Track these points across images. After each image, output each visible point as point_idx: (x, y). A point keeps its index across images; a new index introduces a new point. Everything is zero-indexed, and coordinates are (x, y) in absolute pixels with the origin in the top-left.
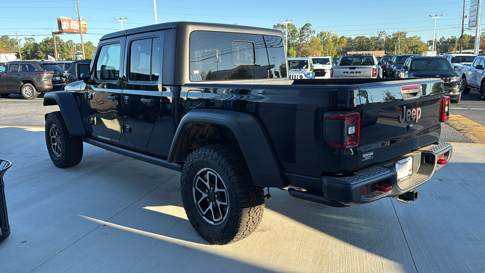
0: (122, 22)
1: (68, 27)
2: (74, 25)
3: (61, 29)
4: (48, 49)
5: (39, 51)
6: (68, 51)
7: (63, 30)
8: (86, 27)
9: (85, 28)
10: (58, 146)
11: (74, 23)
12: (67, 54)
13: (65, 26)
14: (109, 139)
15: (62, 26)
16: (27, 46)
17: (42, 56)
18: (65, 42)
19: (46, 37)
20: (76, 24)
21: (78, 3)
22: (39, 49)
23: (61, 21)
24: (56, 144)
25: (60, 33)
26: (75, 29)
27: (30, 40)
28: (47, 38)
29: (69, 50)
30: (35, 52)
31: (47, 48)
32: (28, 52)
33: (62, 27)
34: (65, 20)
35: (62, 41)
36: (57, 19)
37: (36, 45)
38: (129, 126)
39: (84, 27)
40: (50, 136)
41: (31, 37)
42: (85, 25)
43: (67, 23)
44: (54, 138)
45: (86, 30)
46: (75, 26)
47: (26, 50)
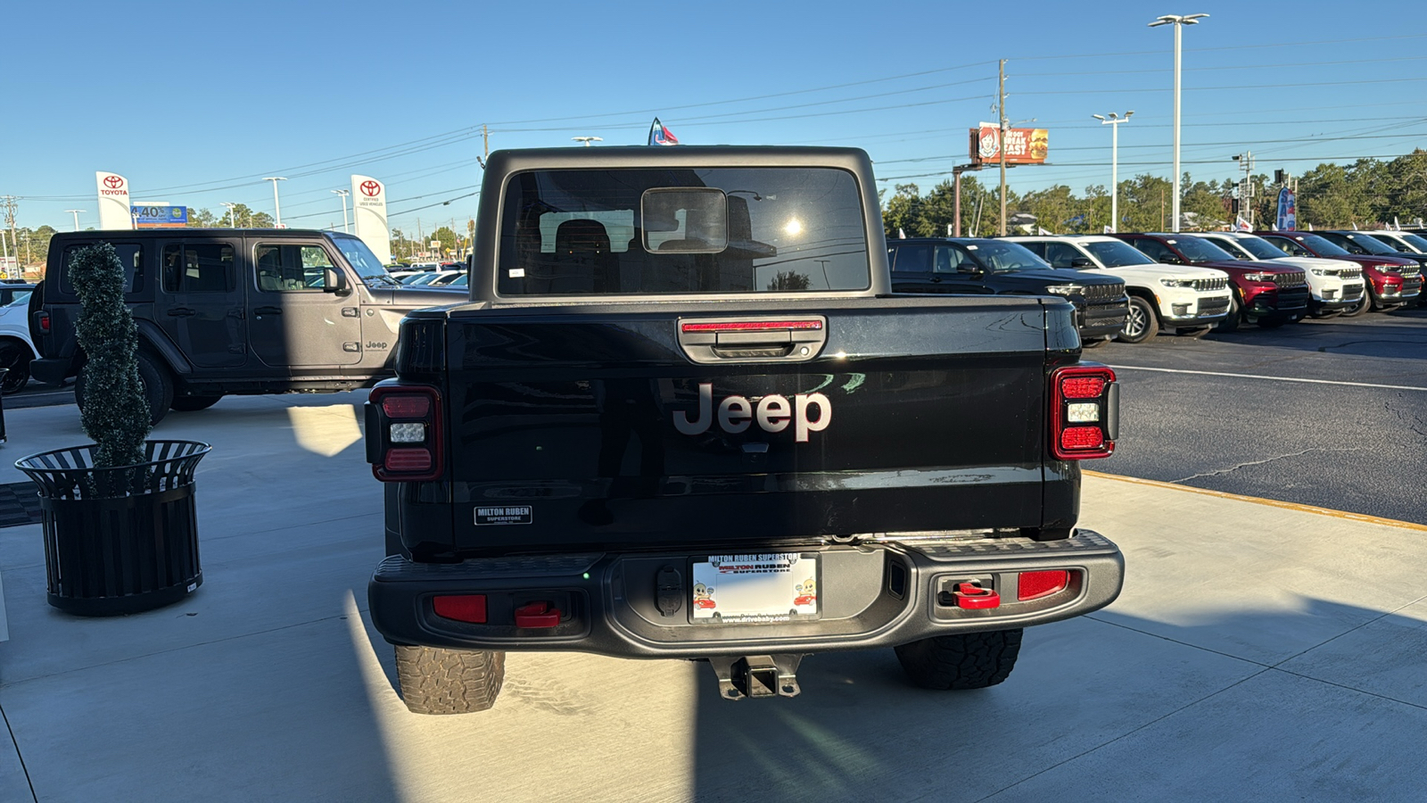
0: (1115, 126)
1: (997, 149)
2: (1015, 144)
3: (978, 157)
4: (944, 213)
5: (920, 219)
6: (993, 215)
7: (981, 159)
8: (1046, 145)
9: (1042, 151)
11: (1014, 139)
12: (989, 223)
13: (988, 148)
15: (980, 147)
16: (894, 208)
17: (928, 231)
18: (988, 191)
19: (943, 181)
20: (1018, 139)
21: (1003, 83)
22: (922, 213)
23: (978, 135)
25: (973, 167)
26: (1013, 153)
27: (906, 191)
28: (945, 183)
29: (997, 213)
30: (912, 222)
31: (941, 209)
32: (895, 221)
33: (981, 151)
34: (988, 131)
35: (982, 188)
36: (971, 130)
37: (915, 201)
39: (1039, 146)
41: (910, 184)
42: (1044, 140)
43: (993, 137)
45: (1046, 154)
46: (1014, 146)
47: (892, 217)
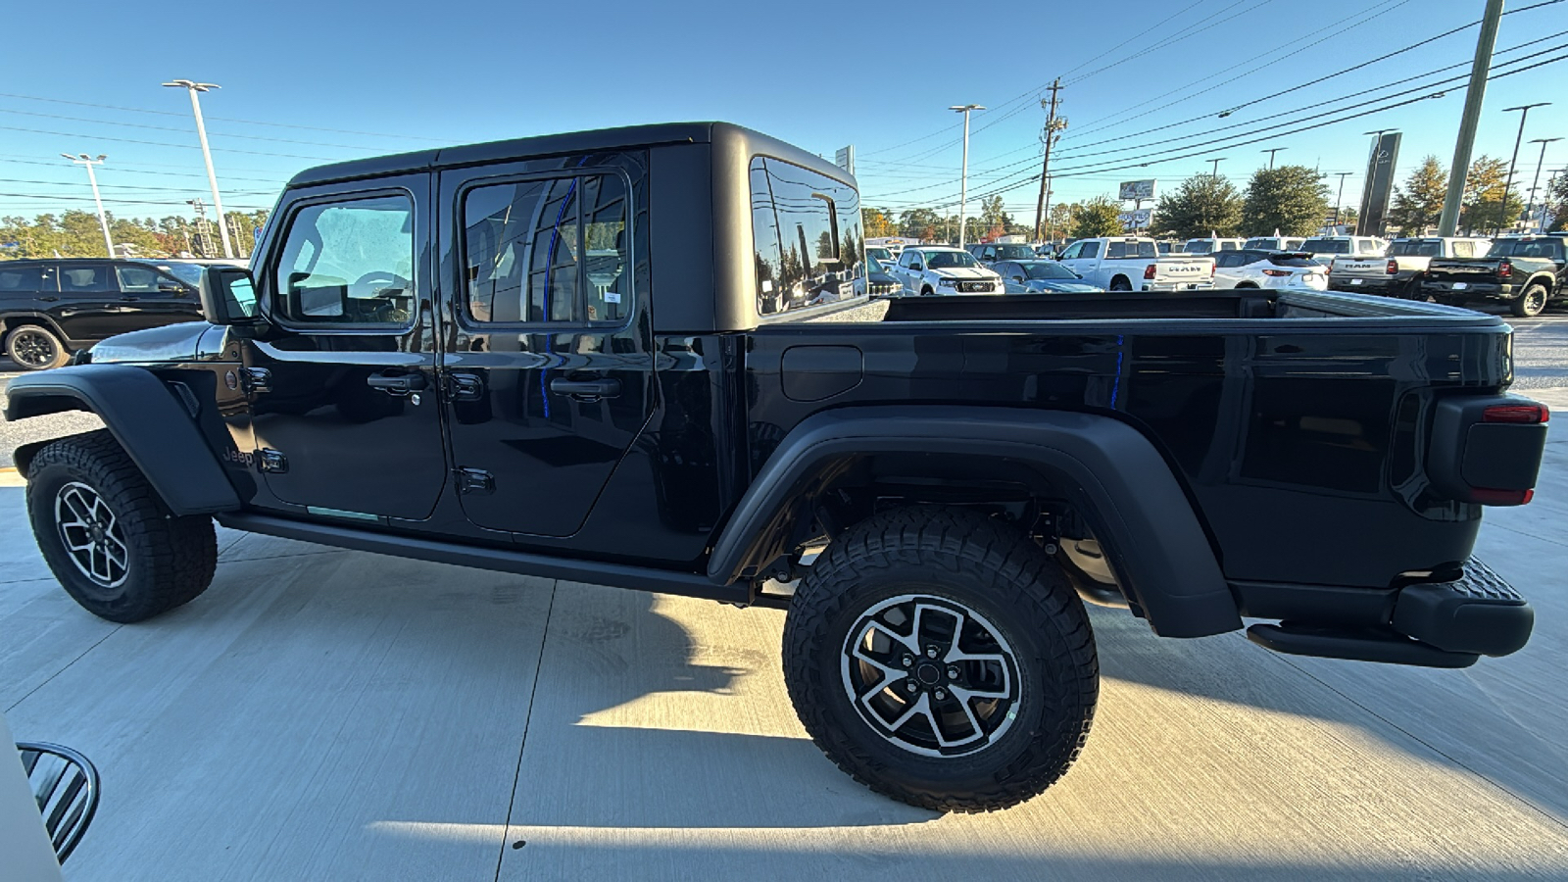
0: (90, 167)
10: (107, 552)
14: (373, 517)
24: (91, 547)
38: (484, 472)
40: (58, 519)
44: (81, 528)
